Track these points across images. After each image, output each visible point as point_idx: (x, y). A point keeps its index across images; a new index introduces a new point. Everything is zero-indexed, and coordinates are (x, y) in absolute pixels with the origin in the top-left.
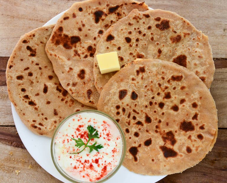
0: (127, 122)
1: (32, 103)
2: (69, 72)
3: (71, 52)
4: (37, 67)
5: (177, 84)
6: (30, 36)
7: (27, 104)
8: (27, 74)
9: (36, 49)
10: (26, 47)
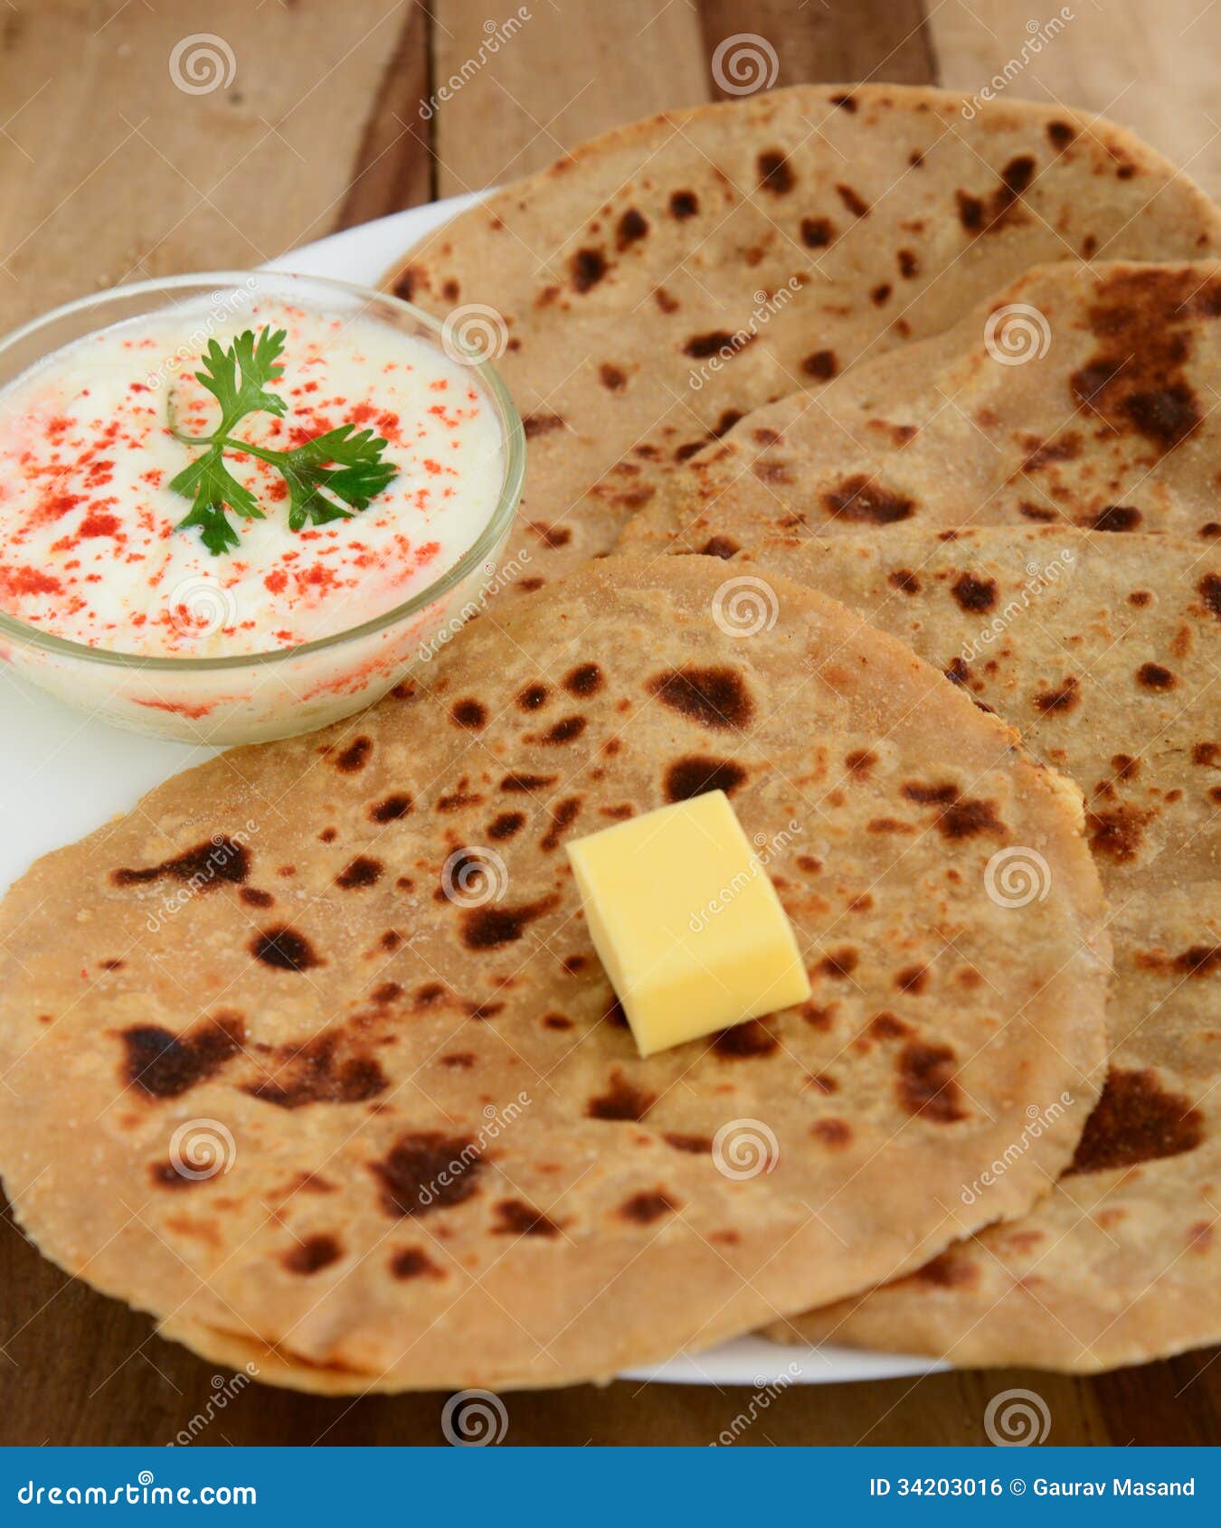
0: (463, 784)
1: (590, 269)
2: (877, 425)
3: (1056, 419)
4: (887, 268)
5: (871, 1094)
6: (1115, 152)
7: (574, 241)
8: (811, 214)
9: (1022, 221)
10: (1021, 150)
